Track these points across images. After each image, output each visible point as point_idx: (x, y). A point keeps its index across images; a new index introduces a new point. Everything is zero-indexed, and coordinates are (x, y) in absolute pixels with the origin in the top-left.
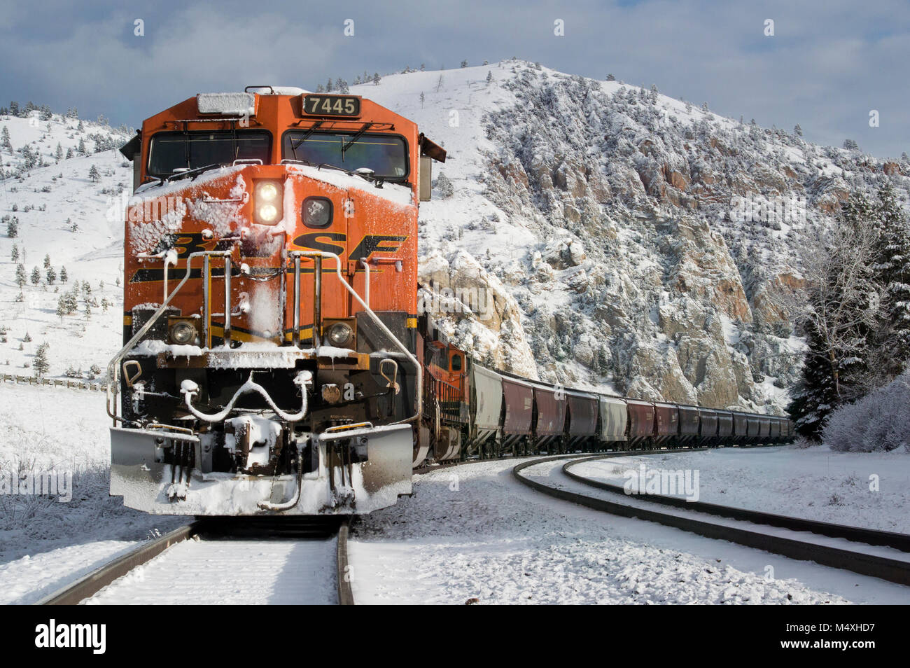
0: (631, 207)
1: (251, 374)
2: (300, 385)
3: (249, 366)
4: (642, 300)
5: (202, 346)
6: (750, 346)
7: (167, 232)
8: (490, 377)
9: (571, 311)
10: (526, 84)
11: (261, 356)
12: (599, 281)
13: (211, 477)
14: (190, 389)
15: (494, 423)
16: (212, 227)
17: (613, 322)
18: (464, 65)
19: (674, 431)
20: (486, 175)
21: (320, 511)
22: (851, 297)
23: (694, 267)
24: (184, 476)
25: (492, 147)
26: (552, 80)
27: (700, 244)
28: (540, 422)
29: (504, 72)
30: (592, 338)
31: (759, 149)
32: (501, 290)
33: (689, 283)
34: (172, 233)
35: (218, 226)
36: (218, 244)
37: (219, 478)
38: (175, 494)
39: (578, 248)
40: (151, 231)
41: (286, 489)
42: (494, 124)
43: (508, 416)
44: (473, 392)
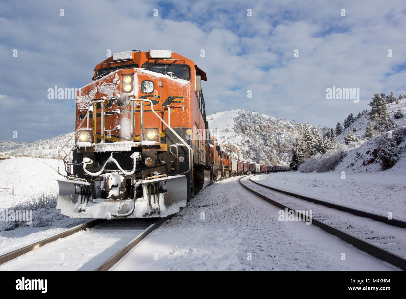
0: (258, 133)
1: (112, 154)
2: (133, 158)
3: (111, 150)
4: (261, 148)
5: (92, 142)
6: (279, 155)
7: (90, 99)
8: (235, 161)
9: (249, 150)
10: (240, 113)
11: (116, 146)
12: (253, 145)
13: (96, 201)
14: (86, 161)
15: (236, 169)
16: (106, 95)
17: (256, 152)
18: (230, 110)
19: (268, 170)
20: (234, 128)
21: (143, 216)
22: (300, 144)
23: (269, 142)
24: (86, 200)
25: (235, 123)
26: (244, 112)
27: (270, 138)
28: (244, 169)
29: (236, 111)
30: (253, 155)
31: (279, 122)
32: (237, 147)
33: (268, 145)
34: (92, 99)
35: (109, 95)
36: (108, 102)
37: (100, 201)
38: (81, 209)
39: (250, 140)
40: (85, 99)
41: (129, 206)
42: (235, 120)
43: (238, 168)
44: (231, 164)
